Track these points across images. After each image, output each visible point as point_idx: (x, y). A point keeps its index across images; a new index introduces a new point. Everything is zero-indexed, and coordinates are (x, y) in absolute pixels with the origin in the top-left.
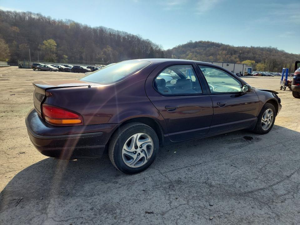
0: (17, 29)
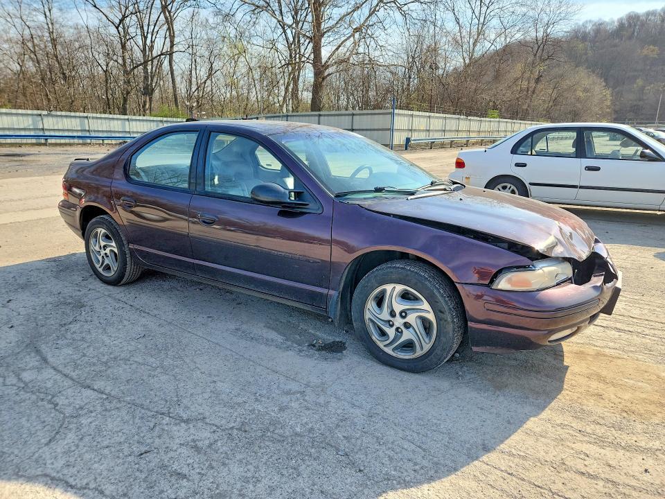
0: (653, 51)
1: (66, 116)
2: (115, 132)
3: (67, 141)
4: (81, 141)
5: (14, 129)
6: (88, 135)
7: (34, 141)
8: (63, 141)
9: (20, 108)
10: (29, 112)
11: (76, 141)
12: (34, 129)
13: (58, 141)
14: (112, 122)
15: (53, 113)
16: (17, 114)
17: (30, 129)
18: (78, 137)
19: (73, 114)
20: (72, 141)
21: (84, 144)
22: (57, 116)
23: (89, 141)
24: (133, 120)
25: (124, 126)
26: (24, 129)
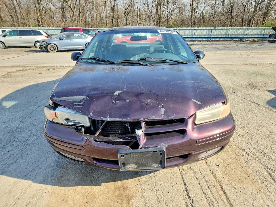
1: (221, 29)
2: (239, 35)
3: (219, 39)
4: (224, 40)
5: (201, 35)
6: (227, 37)
7: (207, 40)
8: (217, 40)
9: (205, 27)
10: (208, 28)
11: (222, 39)
12: (208, 35)
13: (215, 40)
14: (239, 30)
15: (216, 28)
16: (203, 29)
17: (206, 35)
18: (223, 38)
19: (224, 28)
20: (220, 39)
21: (225, 41)
22: (217, 29)
23: (227, 39)
24: (249, 29)
25: (244, 32)
26: (205, 35)
